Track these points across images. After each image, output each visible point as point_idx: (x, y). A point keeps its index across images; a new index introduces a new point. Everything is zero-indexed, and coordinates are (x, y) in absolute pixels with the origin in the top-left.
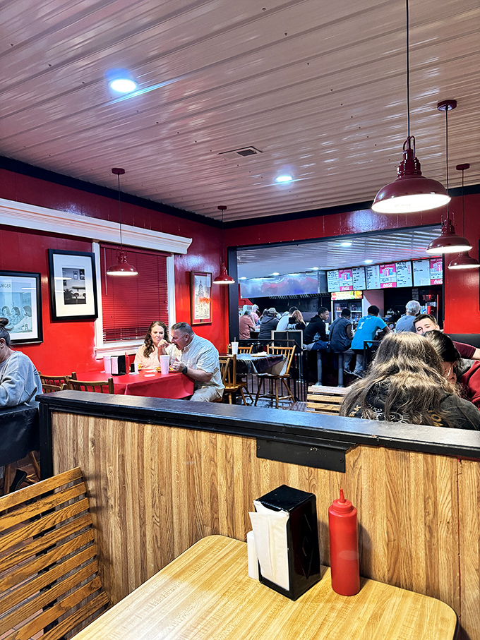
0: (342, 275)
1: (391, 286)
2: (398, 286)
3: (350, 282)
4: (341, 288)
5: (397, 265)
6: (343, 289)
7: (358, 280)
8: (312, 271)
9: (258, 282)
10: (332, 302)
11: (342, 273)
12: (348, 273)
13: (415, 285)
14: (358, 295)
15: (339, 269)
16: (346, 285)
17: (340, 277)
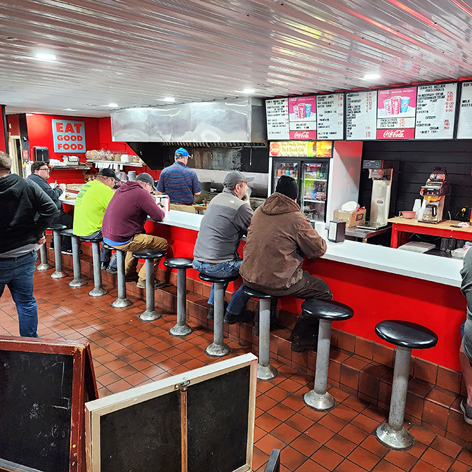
0: (296, 108)
1: (401, 136)
2: (419, 136)
3: (310, 122)
4: (292, 132)
5: (421, 92)
6: (297, 135)
7: (330, 121)
8: (237, 99)
9: (139, 114)
10: (271, 159)
11: (296, 103)
12: (309, 105)
13: (459, 137)
14: (323, 150)
15: (290, 96)
16: (302, 128)
17: (290, 111)
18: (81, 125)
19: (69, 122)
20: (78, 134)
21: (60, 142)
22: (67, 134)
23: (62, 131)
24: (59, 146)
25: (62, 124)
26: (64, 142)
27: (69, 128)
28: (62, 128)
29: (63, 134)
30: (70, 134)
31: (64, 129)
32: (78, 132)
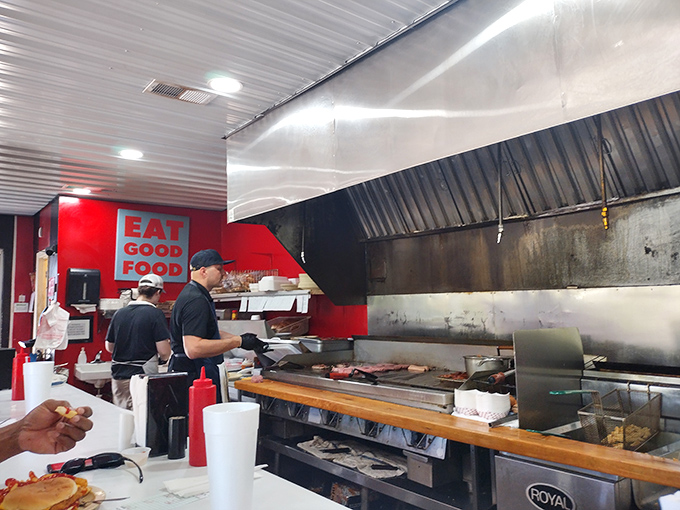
18: (181, 225)
19: (155, 216)
20: (174, 243)
21: (130, 258)
22: (147, 241)
23: (138, 235)
24: (127, 267)
25: (139, 220)
26: (137, 258)
27: (154, 230)
28: (138, 227)
29: (139, 242)
30: (154, 241)
31: (142, 231)
32: (174, 237)
